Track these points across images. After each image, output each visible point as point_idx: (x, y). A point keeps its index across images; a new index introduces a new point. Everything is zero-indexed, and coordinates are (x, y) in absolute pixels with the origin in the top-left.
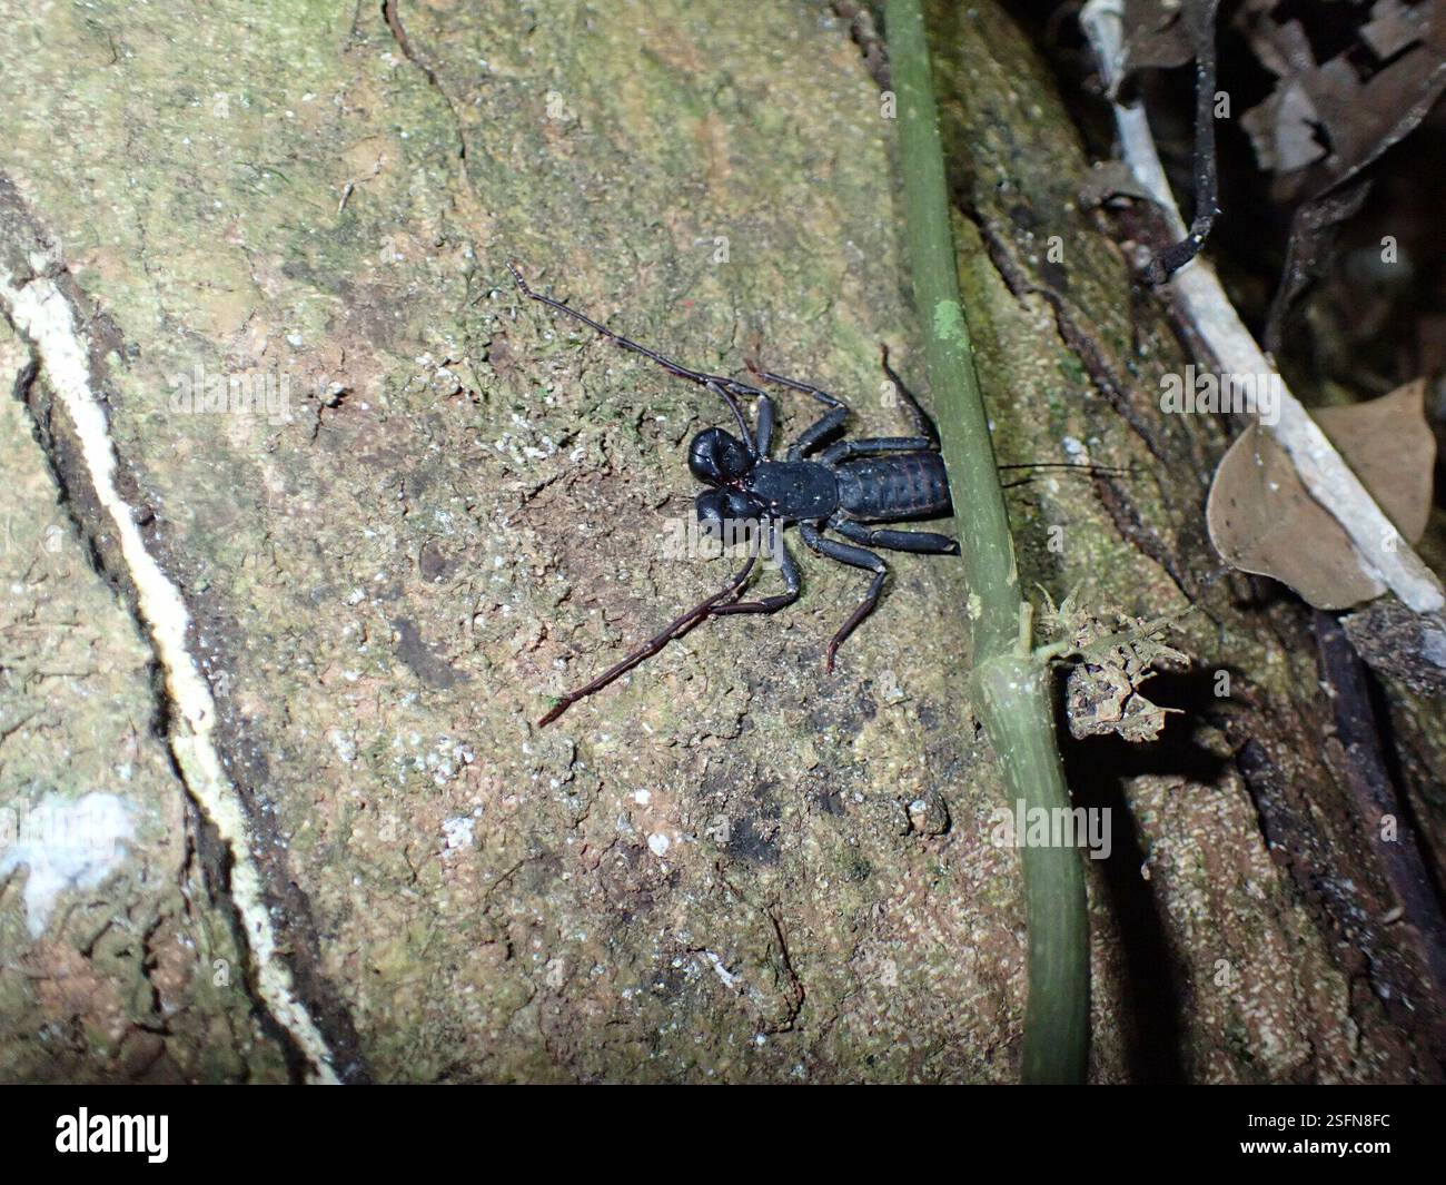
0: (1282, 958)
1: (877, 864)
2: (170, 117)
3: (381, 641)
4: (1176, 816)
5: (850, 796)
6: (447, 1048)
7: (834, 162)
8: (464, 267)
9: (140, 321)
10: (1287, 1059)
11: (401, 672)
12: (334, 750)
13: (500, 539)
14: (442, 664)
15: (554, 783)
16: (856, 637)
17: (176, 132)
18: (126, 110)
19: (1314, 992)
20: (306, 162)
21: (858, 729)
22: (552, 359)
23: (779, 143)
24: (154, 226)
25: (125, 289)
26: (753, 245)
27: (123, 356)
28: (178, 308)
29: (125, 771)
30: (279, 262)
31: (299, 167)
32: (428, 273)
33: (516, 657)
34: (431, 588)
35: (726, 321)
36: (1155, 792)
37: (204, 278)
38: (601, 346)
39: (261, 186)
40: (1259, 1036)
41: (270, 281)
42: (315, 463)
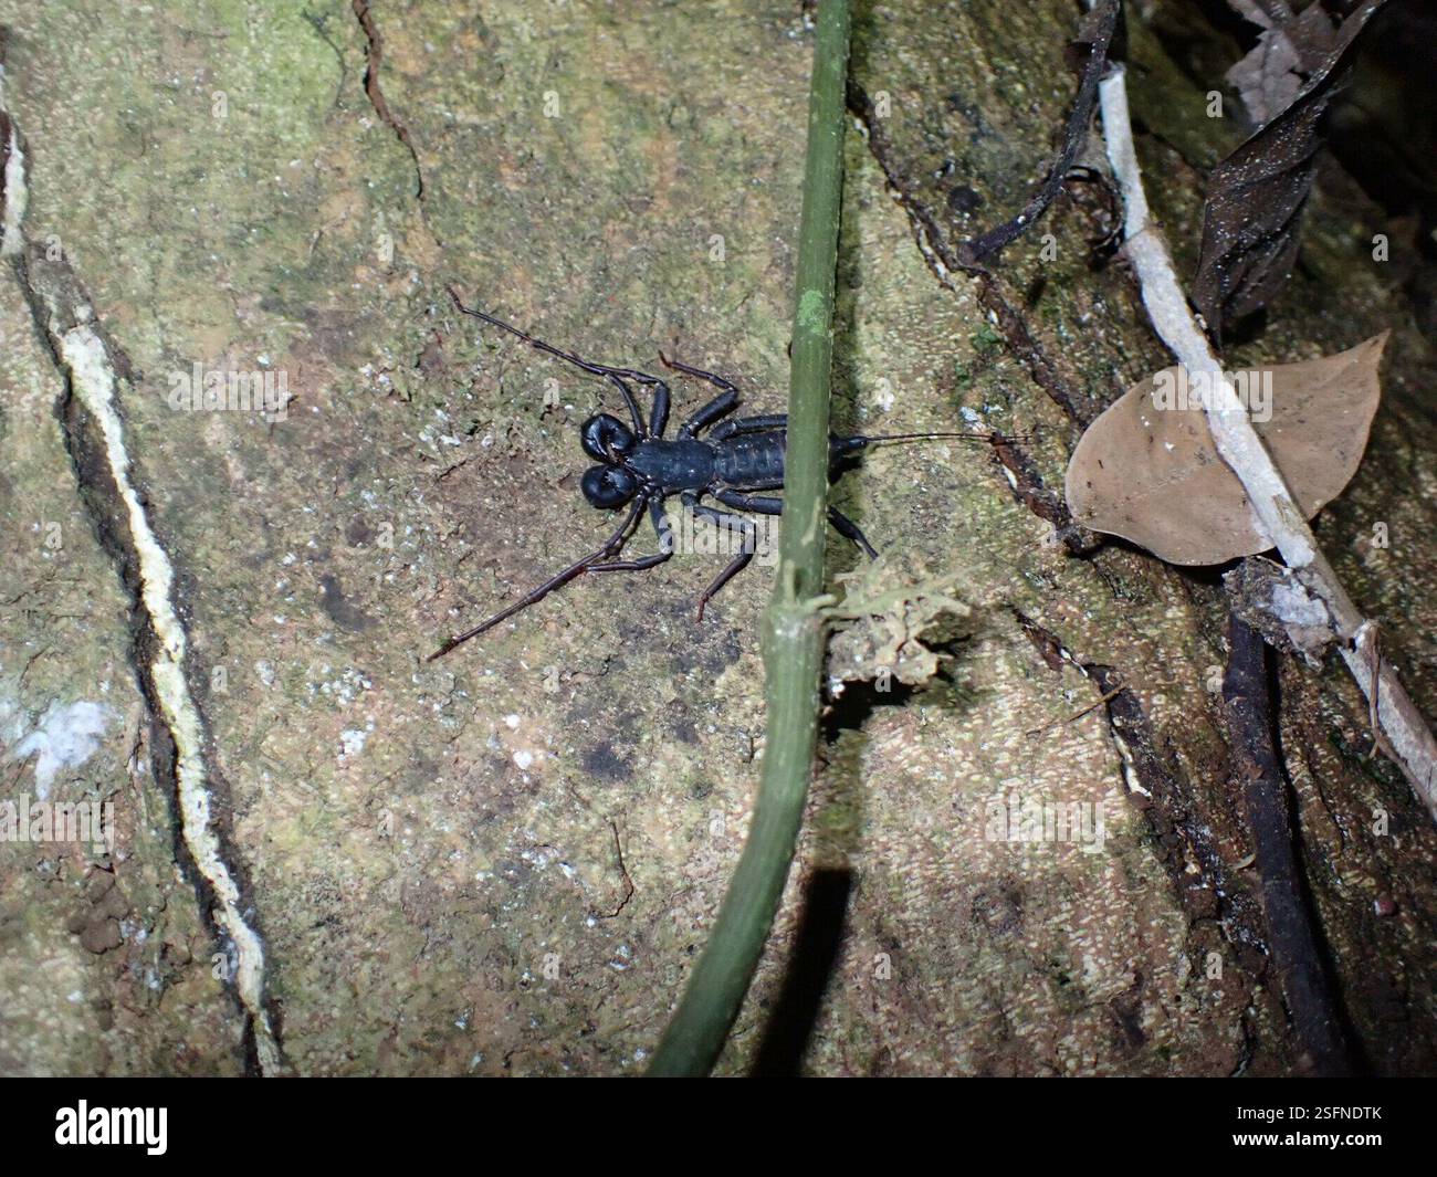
0: (1119, 894)
1: (719, 786)
2: (183, 193)
3: (307, 592)
4: (1031, 757)
5: (704, 726)
6: (324, 903)
7: (775, 165)
8: (409, 290)
9: (146, 354)
10: (1107, 987)
11: (320, 618)
12: (258, 676)
13: (412, 512)
14: (356, 612)
15: (437, 707)
16: (729, 591)
17: (186, 203)
18: (149, 191)
19: (1149, 929)
20: (288, 217)
21: (721, 671)
22: (475, 362)
23: (725, 152)
24: (164, 279)
25: (136, 329)
26: (687, 248)
27: (131, 382)
28: (176, 341)
29: (105, 686)
30: (258, 299)
31: (281, 221)
32: (378, 298)
33: (418, 605)
34: (351, 551)
35: (645, 318)
36: (1010, 736)
37: (196, 316)
38: (523, 349)
39: (250, 240)
40: (1082, 964)
41: (251, 315)
42: (271, 456)
